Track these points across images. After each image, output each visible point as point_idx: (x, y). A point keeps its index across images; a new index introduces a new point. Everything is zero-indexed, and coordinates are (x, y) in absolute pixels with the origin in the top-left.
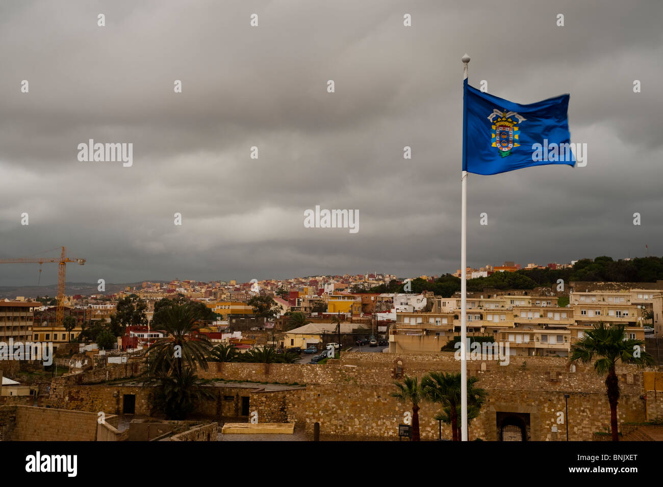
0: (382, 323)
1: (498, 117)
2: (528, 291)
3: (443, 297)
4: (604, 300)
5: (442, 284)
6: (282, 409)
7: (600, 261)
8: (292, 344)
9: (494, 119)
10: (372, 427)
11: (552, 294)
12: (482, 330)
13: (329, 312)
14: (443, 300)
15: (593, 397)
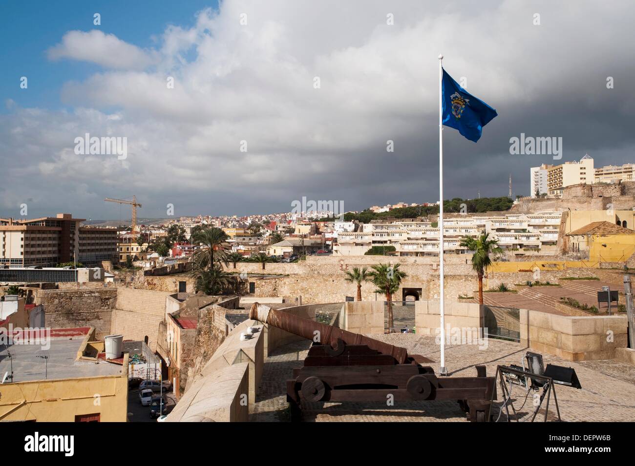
0: (328, 239)
1: (456, 97)
2: (413, 219)
3: (364, 223)
4: (457, 223)
5: (363, 215)
6: (275, 289)
7: (455, 201)
8: (275, 252)
9: (453, 98)
10: (329, 299)
11: (428, 220)
12: (388, 242)
13: (296, 233)
14: (364, 225)
15: (458, 277)
